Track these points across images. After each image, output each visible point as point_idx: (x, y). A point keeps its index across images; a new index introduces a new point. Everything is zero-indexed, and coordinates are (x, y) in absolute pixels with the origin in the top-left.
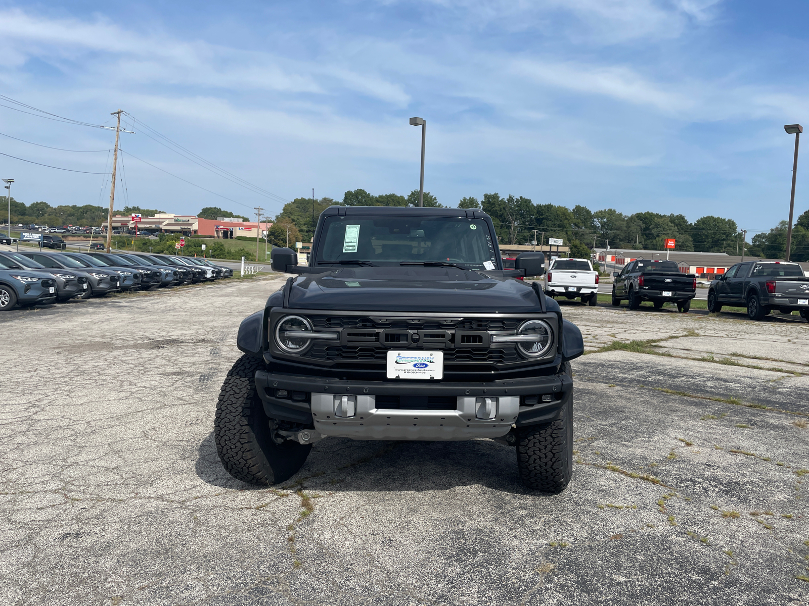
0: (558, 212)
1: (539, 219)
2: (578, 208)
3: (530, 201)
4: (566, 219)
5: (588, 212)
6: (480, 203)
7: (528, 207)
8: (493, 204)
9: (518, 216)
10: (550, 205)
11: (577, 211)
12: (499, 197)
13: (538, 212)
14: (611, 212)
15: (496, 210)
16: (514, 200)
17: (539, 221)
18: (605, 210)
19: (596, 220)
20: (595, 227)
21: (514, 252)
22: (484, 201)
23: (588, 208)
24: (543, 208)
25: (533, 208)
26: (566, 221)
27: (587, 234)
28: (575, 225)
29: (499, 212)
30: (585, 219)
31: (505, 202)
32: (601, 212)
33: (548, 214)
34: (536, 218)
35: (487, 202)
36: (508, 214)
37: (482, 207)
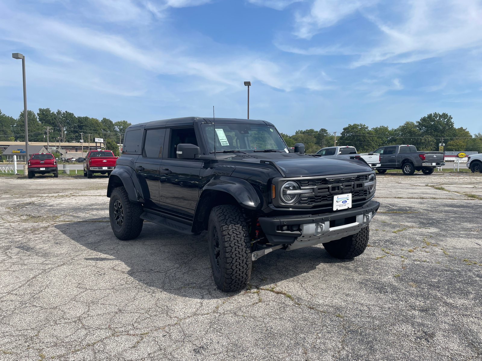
0: (92, 122)
1: (80, 126)
2: (104, 119)
3: (73, 114)
4: (98, 126)
5: (111, 122)
6: (36, 114)
7: (72, 118)
8: (46, 115)
9: (65, 124)
10: (86, 117)
11: (104, 121)
12: (50, 111)
13: (79, 121)
14: (125, 123)
15: (49, 120)
16: (61, 113)
17: (80, 127)
18: (121, 121)
19: (116, 127)
20: (116, 131)
21: (67, 147)
22: (39, 113)
23: (111, 120)
24: (82, 119)
25: (75, 119)
26: (98, 128)
27: (112, 135)
28: (104, 130)
29: (51, 121)
30: (110, 127)
31: (55, 114)
32: (119, 122)
33: (86, 123)
34: (78, 125)
35: (42, 114)
36: (58, 122)
37: (38, 117)
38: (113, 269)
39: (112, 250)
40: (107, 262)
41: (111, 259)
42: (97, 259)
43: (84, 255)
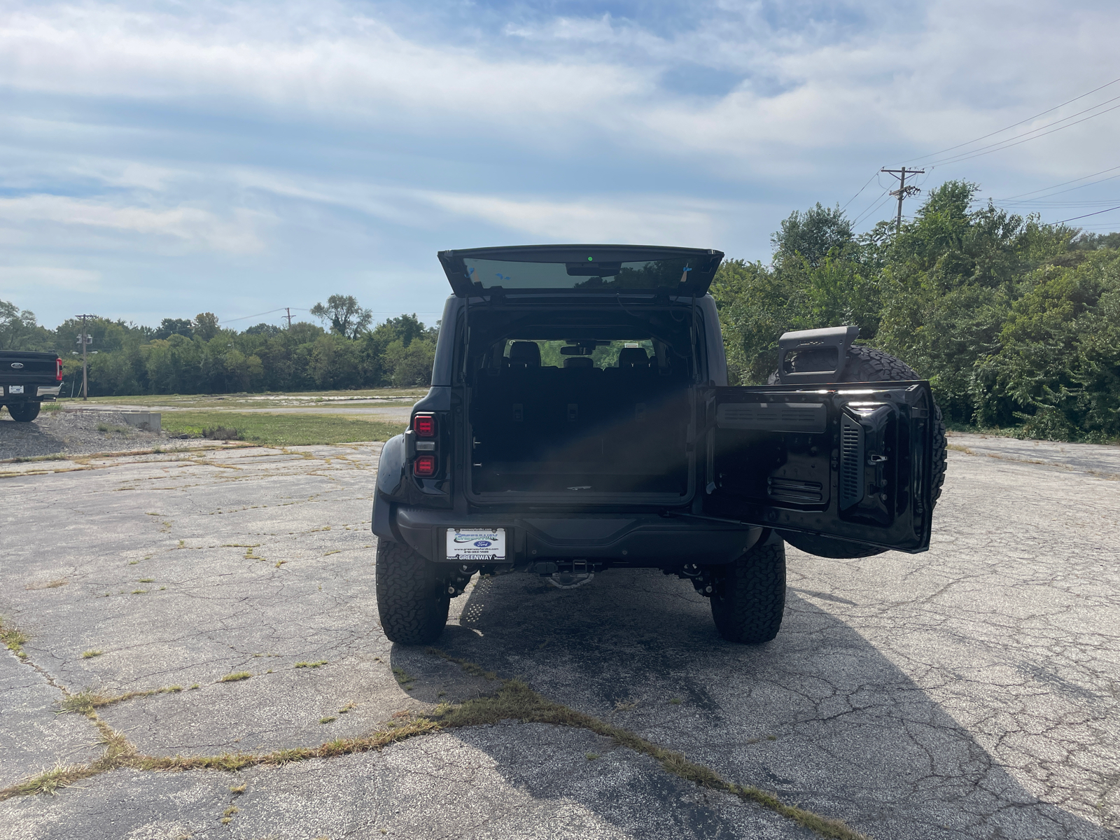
38: (804, 577)
39: (796, 611)
40: (812, 586)
41: (804, 591)
42: (830, 597)
43: (857, 611)
